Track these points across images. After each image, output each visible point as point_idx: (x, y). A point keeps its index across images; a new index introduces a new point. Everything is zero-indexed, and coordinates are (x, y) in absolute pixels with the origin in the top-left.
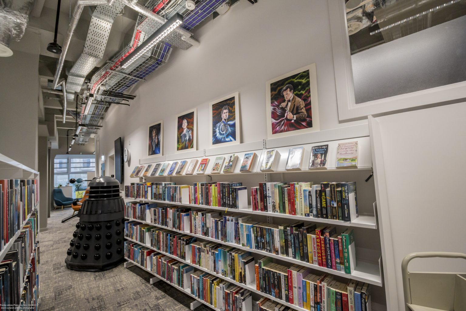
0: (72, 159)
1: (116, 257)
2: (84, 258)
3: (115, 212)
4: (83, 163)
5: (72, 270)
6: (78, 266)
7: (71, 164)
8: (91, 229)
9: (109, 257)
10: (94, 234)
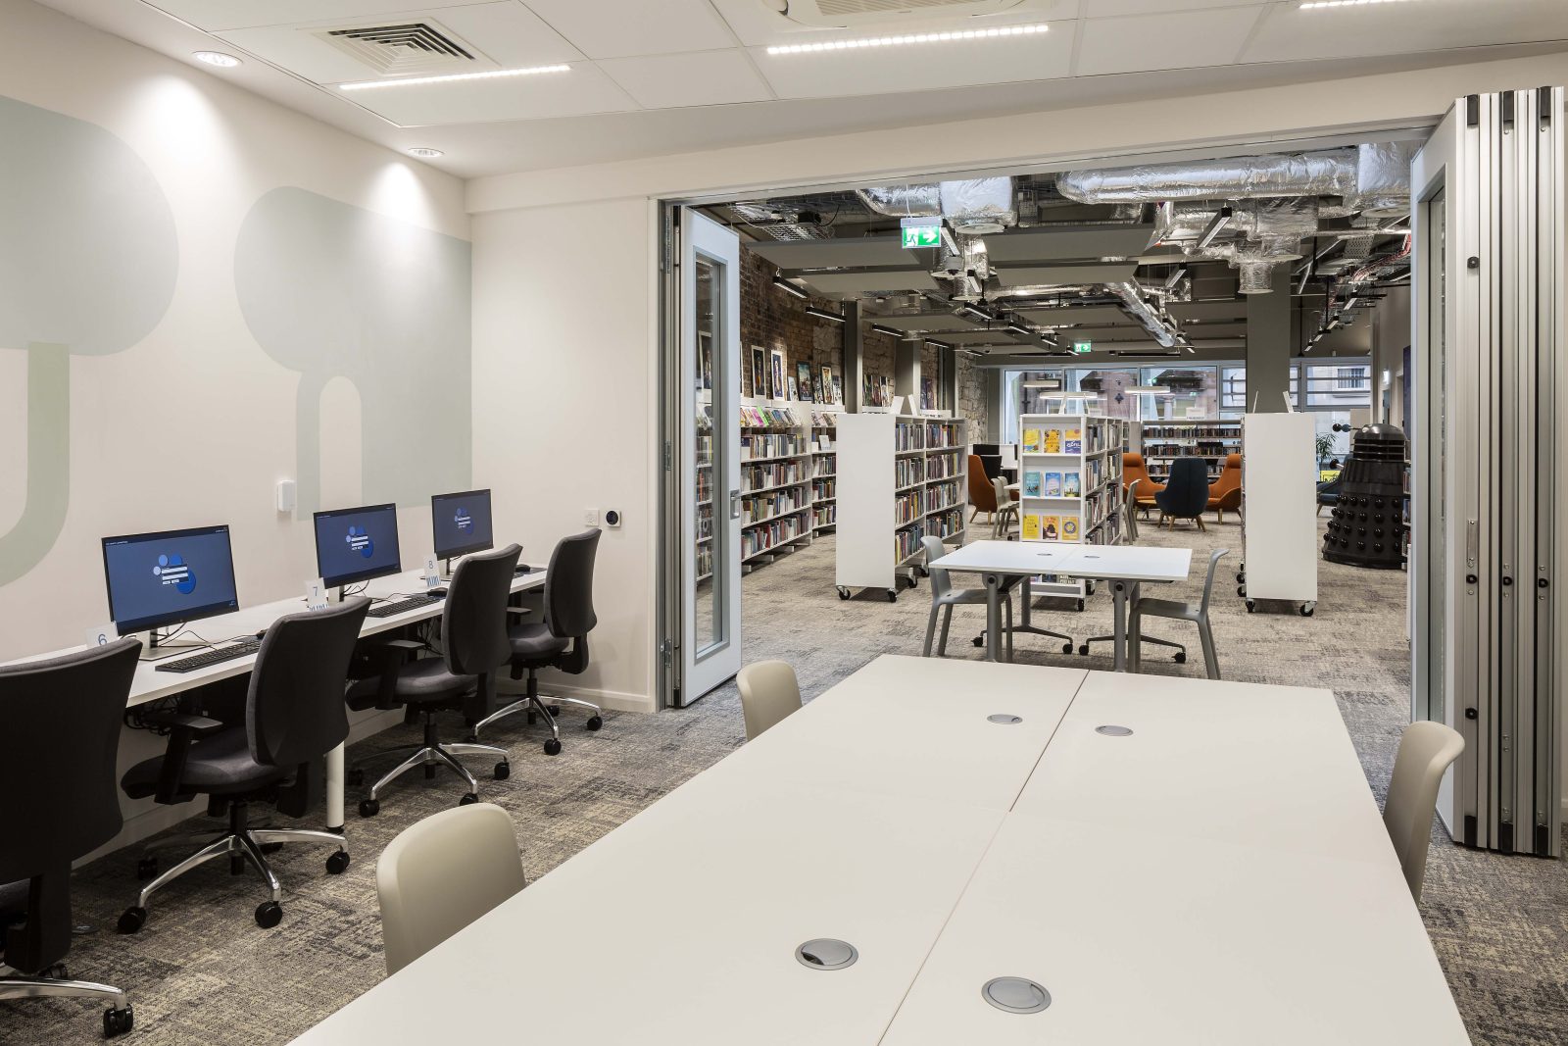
0: (1309, 368)
1: (1387, 555)
2: (1345, 546)
3: (1392, 484)
4: (1338, 379)
5: (1330, 561)
6: (1337, 556)
7: (1309, 382)
8: (1354, 504)
9: (1379, 550)
10: (1360, 512)
